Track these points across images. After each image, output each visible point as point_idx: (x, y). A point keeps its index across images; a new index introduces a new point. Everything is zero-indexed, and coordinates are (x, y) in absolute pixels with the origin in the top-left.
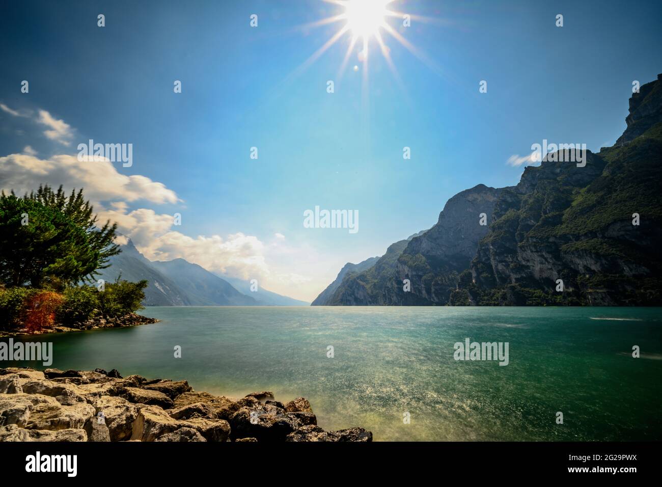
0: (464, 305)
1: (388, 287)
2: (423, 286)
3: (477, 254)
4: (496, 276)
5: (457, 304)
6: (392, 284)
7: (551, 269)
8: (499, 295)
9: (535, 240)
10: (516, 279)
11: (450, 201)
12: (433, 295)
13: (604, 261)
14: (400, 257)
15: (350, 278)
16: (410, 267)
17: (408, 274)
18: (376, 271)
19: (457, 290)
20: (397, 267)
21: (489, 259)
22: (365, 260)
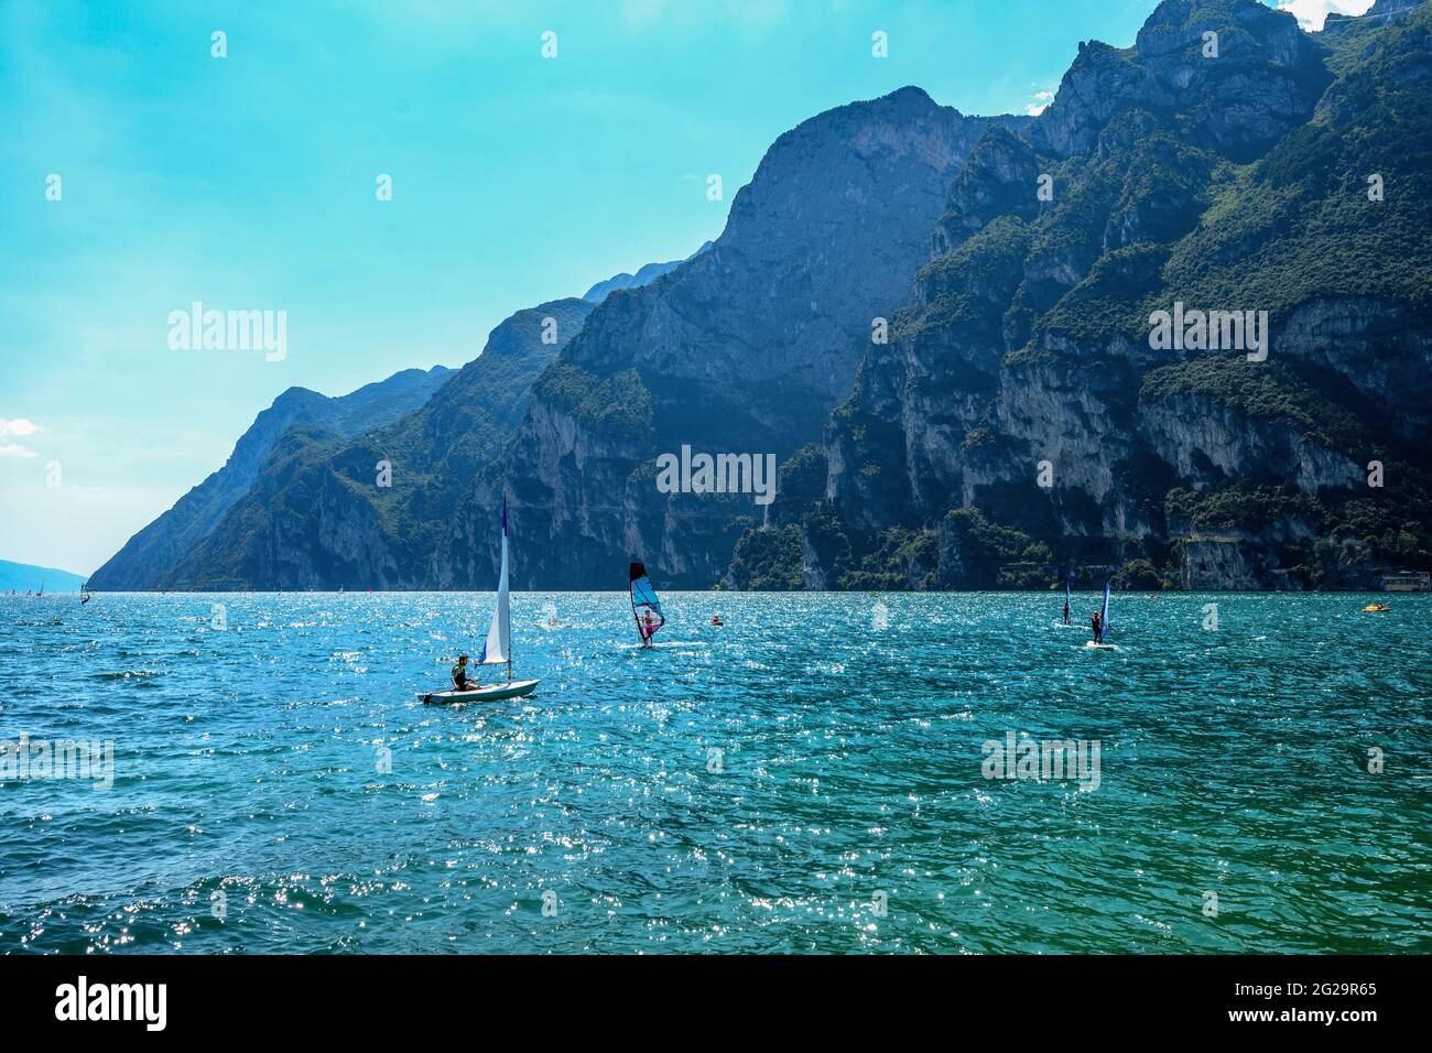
0: (784, 586)
1: (480, 509)
2: (631, 506)
3: (857, 385)
4: (912, 474)
5: (758, 582)
6: (497, 493)
7: (1095, 457)
8: (910, 549)
9: (1063, 345)
10: (978, 489)
11: (785, 141)
12: (669, 546)
13: (1253, 438)
14: (546, 377)
15: (298, 461)
16: (585, 423)
17: (572, 455)
18: (427, 435)
19: (764, 528)
20: (529, 418)
21: (897, 407)
22: (380, 379)
